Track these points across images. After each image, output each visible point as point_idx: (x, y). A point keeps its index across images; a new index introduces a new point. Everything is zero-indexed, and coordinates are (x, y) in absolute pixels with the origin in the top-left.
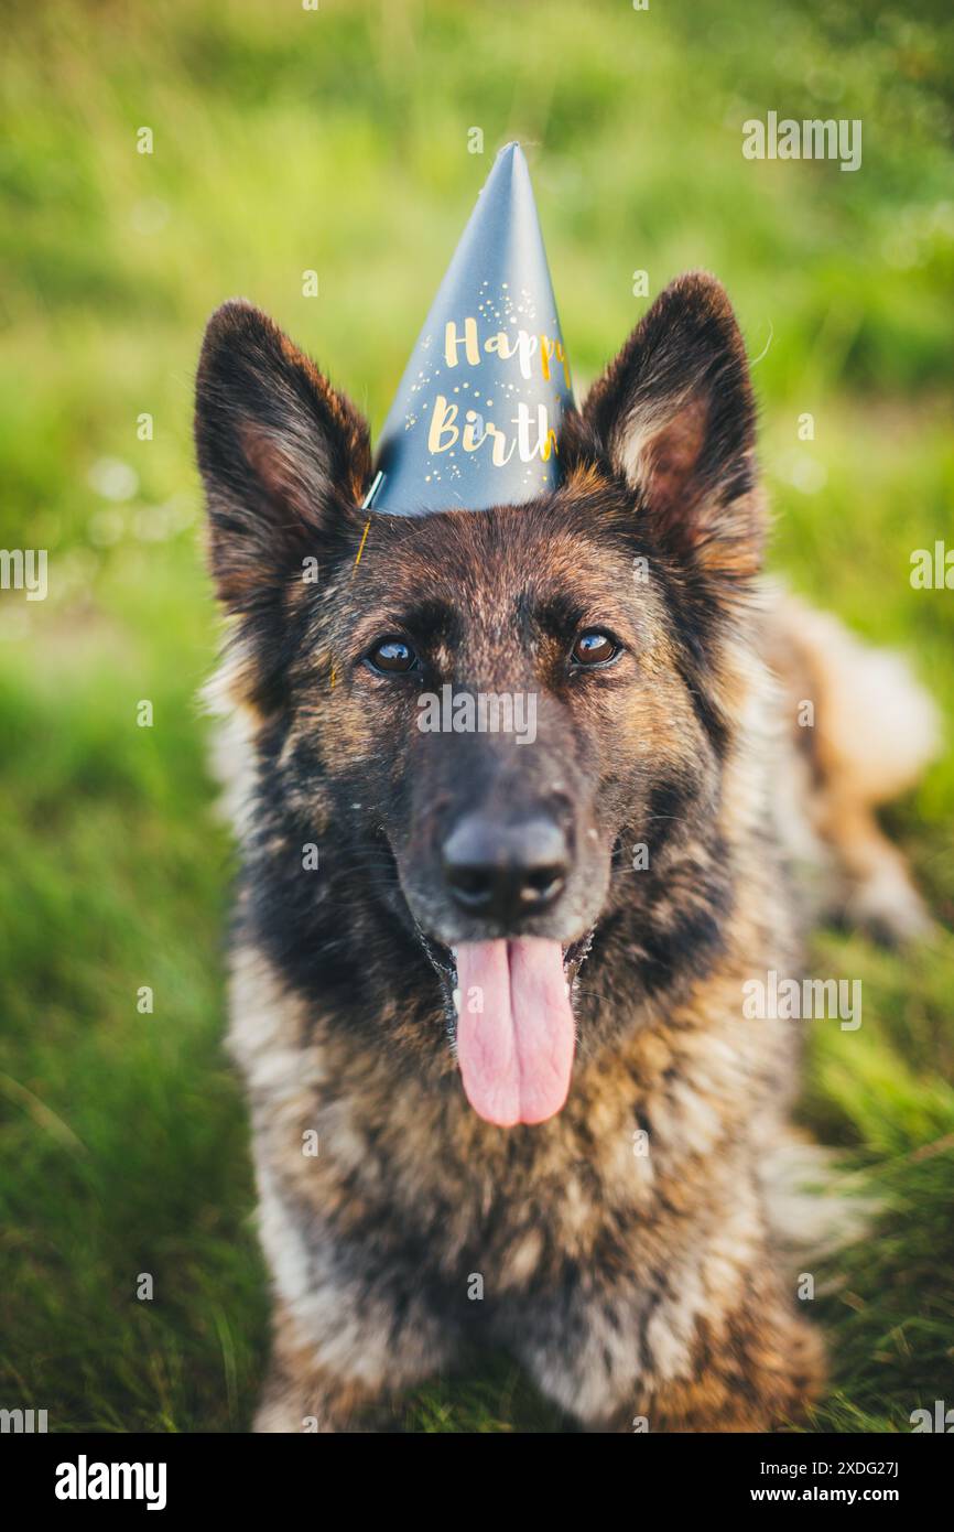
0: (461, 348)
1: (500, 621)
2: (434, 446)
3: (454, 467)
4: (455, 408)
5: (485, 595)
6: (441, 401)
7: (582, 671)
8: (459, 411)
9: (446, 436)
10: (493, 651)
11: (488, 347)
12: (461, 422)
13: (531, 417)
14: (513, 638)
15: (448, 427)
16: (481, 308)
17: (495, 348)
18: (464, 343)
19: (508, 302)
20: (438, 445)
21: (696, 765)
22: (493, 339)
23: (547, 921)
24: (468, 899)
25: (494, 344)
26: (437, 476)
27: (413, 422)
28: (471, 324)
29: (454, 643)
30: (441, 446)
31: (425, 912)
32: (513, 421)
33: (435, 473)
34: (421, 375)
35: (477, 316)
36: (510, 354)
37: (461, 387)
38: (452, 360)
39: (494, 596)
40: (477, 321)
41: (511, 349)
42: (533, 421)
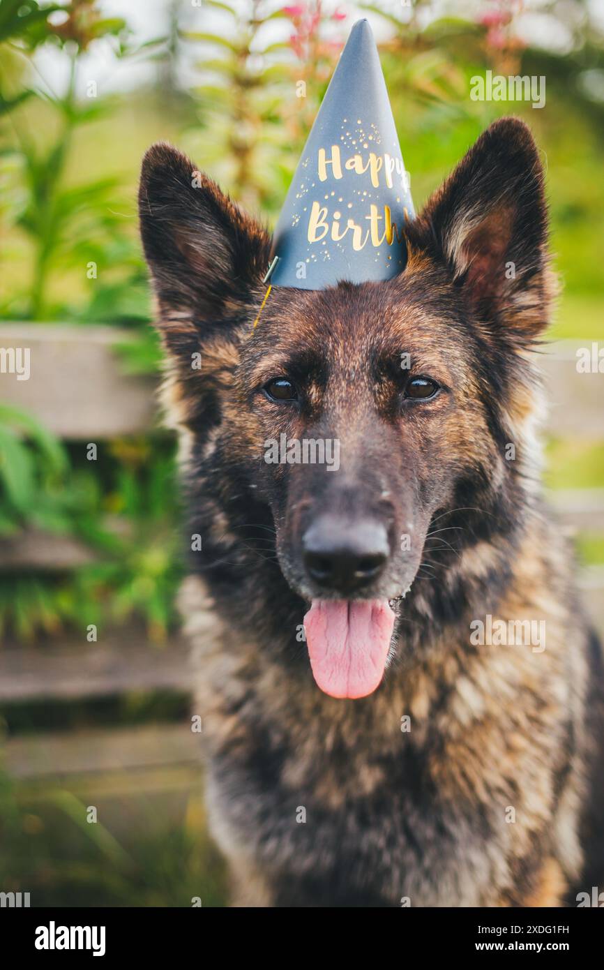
0: (329, 168)
1: (354, 367)
2: (312, 238)
3: (326, 252)
4: (325, 210)
5: (344, 348)
6: (316, 205)
7: (412, 405)
8: (328, 212)
9: (319, 231)
10: (349, 389)
11: (348, 167)
12: (330, 220)
13: (378, 215)
14: (363, 380)
15: (321, 224)
16: (342, 138)
17: (352, 167)
18: (331, 163)
19: (361, 134)
20: (314, 237)
21: (487, 466)
22: (351, 160)
23: (373, 588)
24: (321, 575)
25: (352, 163)
26: (314, 258)
27: (297, 220)
28: (335, 150)
29: (323, 384)
30: (316, 238)
31: (291, 575)
32: (367, 218)
33: (313, 257)
34: (302, 186)
35: (340, 144)
36: (364, 171)
37: (330, 195)
38: (323, 176)
39: (351, 349)
40: (339, 147)
41: (364, 167)
42: (381, 218)
